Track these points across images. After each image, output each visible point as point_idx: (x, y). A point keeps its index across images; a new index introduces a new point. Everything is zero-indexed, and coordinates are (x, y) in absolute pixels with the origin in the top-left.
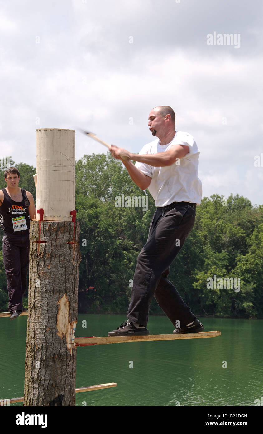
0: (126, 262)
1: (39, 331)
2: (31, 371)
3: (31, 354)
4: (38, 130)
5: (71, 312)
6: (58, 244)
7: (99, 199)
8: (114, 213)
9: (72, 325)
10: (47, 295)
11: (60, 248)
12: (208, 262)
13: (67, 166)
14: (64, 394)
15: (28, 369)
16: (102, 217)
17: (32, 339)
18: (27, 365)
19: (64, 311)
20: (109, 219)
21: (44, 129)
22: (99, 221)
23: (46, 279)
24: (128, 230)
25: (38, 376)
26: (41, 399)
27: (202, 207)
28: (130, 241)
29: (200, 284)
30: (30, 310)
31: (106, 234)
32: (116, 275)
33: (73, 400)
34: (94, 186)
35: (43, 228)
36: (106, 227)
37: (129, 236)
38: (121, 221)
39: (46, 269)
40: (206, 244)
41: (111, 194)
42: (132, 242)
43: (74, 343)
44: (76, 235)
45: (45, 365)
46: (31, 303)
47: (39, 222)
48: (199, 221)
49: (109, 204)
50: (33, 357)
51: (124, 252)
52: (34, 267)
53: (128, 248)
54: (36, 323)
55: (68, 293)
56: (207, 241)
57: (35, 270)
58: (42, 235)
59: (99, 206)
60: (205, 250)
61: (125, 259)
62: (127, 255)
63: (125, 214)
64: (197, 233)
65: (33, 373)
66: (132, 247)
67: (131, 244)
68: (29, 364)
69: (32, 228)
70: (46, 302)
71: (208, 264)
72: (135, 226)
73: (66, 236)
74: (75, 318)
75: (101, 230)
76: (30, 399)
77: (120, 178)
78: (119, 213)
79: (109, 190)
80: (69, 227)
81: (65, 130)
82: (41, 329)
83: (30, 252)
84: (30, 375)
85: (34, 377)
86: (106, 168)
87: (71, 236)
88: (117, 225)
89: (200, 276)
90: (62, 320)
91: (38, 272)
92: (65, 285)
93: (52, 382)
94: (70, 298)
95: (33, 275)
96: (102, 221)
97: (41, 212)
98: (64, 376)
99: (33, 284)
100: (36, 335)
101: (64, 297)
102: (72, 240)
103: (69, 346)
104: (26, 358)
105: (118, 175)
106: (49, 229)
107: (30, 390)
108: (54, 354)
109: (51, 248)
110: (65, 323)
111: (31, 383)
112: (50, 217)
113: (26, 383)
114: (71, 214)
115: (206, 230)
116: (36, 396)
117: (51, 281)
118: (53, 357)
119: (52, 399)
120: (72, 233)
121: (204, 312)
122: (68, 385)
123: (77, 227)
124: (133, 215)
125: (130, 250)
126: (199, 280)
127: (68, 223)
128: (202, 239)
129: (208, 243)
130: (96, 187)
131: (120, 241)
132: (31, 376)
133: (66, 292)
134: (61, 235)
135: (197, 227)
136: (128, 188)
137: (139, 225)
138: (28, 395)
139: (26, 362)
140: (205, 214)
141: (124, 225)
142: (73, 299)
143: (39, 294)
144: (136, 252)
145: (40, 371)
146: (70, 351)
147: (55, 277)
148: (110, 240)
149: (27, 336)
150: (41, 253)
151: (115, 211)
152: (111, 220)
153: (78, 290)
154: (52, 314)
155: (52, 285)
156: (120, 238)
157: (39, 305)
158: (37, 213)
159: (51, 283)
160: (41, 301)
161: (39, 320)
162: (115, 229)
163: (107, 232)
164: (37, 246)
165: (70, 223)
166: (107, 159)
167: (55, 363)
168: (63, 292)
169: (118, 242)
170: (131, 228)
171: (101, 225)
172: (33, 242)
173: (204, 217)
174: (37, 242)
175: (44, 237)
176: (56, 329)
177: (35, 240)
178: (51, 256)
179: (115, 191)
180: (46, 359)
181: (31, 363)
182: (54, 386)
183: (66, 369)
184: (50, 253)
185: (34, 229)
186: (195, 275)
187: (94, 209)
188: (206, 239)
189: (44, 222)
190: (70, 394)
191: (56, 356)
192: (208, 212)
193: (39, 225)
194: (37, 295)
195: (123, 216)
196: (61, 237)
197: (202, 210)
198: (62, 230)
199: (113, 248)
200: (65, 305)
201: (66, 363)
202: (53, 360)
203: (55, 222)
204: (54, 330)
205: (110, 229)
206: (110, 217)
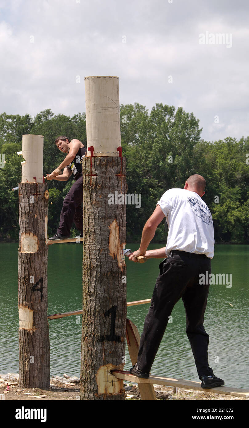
0: (152, 198)
1: (94, 252)
2: (88, 286)
3: (87, 272)
4: (87, 78)
5: (121, 235)
6: (108, 176)
7: (128, 144)
8: (141, 155)
9: (122, 246)
10: (99, 221)
11: (110, 180)
12: (224, 196)
13: (113, 108)
14: (117, 305)
15: (86, 284)
16: (131, 159)
17: (88, 259)
18: (84, 281)
19: (114, 234)
20: (137, 161)
21: (92, 77)
22: (128, 163)
23: (98, 207)
24: (153, 170)
25: (94, 290)
26: (97, 310)
27: (217, 149)
28: (155, 179)
29: (217, 215)
30: (85, 234)
31: (134, 174)
32: (144, 209)
33: (125, 310)
34: (123, 133)
35: (94, 164)
36: (134, 168)
37: (154, 175)
38: (147, 162)
39: (98, 199)
40: (222, 180)
41: (137, 139)
42: (157, 181)
43: (124, 262)
44: (123, 168)
45: (100, 281)
46: (85, 229)
47: (91, 158)
48: (214, 161)
49: (136, 148)
50: (89, 274)
51: (151, 189)
52: (88, 197)
53: (154, 185)
54: (91, 245)
55: (118, 219)
56: (222, 178)
57: (88, 200)
58: (93, 169)
59: (127, 149)
60: (221, 186)
61: (151, 195)
62: (153, 192)
63: (150, 156)
64: (213, 171)
65: (90, 288)
66: (157, 185)
67: (156, 182)
68: (86, 280)
69: (85, 164)
70: (98, 227)
71: (223, 198)
72: (159, 167)
73: (114, 170)
74: (124, 240)
75: (130, 170)
76: (88, 310)
77: (145, 125)
78: (145, 156)
79: (136, 136)
80: (116, 161)
81: (110, 77)
82: (95, 250)
83: (83, 184)
84: (88, 289)
85: (91, 291)
86: (133, 116)
87: (119, 169)
88: (143, 166)
89: (216, 208)
90: (113, 242)
91: (91, 201)
92: (115, 212)
93: (106, 295)
94: (120, 223)
95: (87, 204)
96: (131, 163)
97: (92, 149)
98: (117, 290)
99: (87, 212)
100: (91, 255)
101: (114, 222)
102: (120, 173)
103: (120, 265)
104: (83, 276)
105: (144, 122)
106: (99, 164)
107: (88, 303)
108: (107, 271)
109: (102, 181)
110: (116, 245)
111: (88, 296)
112: (99, 154)
113: (84, 296)
114: (117, 150)
115: (221, 168)
116: (93, 307)
117: (102, 209)
118: (107, 274)
119: (107, 310)
120: (119, 166)
121: (221, 239)
122: (120, 297)
123: (124, 161)
124: (157, 157)
125: (155, 187)
126: (216, 212)
127: (115, 158)
128: (218, 176)
129: (223, 180)
130: (124, 133)
131: (147, 179)
132: (88, 291)
133: (116, 218)
134: (109, 169)
135: (213, 166)
136: (152, 133)
137: (162, 165)
138: (86, 306)
139: (83, 279)
140: (219, 155)
141: (150, 166)
142: (122, 224)
143: (92, 220)
144: (160, 189)
145: (96, 286)
146: (121, 269)
147: (106, 205)
148: (138, 179)
149: (84, 257)
150: (93, 185)
151: (141, 154)
152: (138, 161)
153: (126, 216)
154: (104, 237)
155: (104, 212)
156: (146, 177)
157: (93, 230)
158: (88, 150)
159: (103, 210)
160: (95, 227)
161: (93, 243)
162: (142, 169)
163: (135, 172)
164: (90, 179)
165: (118, 158)
166: (135, 109)
167: (108, 279)
168: (113, 218)
169: (145, 181)
170: (156, 169)
171: (130, 166)
172: (86, 175)
173: (219, 157)
174: (90, 175)
175: (95, 171)
176: (108, 250)
177: (87, 174)
178: (102, 187)
179: (141, 137)
180: (100, 276)
181: (88, 280)
182: (108, 298)
183: (118, 284)
184: (101, 185)
185: (86, 164)
186: (213, 208)
187: (124, 152)
188: (221, 176)
189: (95, 158)
190: (122, 305)
191: (109, 273)
192: (222, 153)
193: (91, 160)
194: (91, 221)
195: (149, 158)
196: (110, 170)
197: (217, 151)
198: (111, 164)
199: (140, 186)
200: (115, 229)
201: (118, 279)
202: (107, 277)
203: (104, 158)
204: (107, 251)
205: (137, 169)
206: (137, 159)
